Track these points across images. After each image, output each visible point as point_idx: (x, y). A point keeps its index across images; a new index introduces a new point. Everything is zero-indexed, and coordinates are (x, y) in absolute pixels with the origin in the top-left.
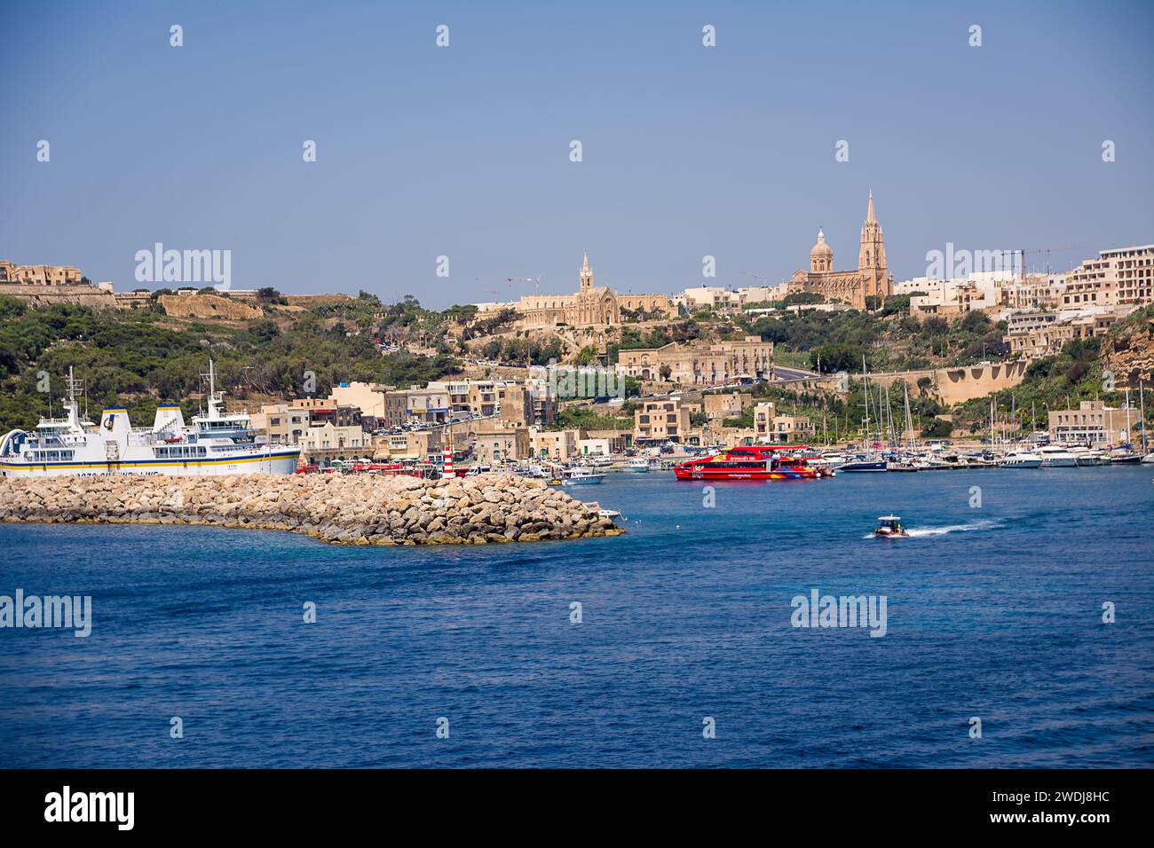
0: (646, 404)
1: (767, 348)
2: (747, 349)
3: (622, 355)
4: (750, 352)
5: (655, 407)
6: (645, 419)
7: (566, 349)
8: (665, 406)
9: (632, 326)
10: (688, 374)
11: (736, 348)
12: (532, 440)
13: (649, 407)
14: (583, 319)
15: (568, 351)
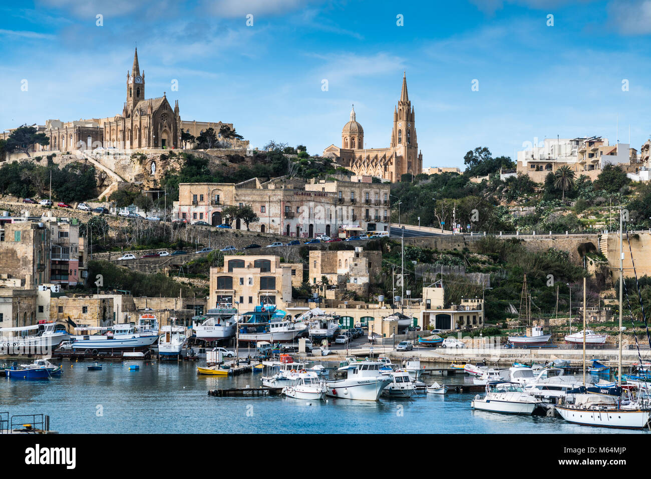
0: (227, 259)
1: (382, 192)
2: (357, 191)
3: (185, 190)
4: (361, 196)
5: (241, 264)
6: (225, 282)
7: (103, 180)
8: (257, 264)
9: (200, 154)
10: (278, 220)
11: (343, 189)
12: (41, 309)
13: (233, 265)
14: (128, 143)
15: (105, 183)
